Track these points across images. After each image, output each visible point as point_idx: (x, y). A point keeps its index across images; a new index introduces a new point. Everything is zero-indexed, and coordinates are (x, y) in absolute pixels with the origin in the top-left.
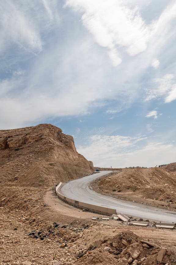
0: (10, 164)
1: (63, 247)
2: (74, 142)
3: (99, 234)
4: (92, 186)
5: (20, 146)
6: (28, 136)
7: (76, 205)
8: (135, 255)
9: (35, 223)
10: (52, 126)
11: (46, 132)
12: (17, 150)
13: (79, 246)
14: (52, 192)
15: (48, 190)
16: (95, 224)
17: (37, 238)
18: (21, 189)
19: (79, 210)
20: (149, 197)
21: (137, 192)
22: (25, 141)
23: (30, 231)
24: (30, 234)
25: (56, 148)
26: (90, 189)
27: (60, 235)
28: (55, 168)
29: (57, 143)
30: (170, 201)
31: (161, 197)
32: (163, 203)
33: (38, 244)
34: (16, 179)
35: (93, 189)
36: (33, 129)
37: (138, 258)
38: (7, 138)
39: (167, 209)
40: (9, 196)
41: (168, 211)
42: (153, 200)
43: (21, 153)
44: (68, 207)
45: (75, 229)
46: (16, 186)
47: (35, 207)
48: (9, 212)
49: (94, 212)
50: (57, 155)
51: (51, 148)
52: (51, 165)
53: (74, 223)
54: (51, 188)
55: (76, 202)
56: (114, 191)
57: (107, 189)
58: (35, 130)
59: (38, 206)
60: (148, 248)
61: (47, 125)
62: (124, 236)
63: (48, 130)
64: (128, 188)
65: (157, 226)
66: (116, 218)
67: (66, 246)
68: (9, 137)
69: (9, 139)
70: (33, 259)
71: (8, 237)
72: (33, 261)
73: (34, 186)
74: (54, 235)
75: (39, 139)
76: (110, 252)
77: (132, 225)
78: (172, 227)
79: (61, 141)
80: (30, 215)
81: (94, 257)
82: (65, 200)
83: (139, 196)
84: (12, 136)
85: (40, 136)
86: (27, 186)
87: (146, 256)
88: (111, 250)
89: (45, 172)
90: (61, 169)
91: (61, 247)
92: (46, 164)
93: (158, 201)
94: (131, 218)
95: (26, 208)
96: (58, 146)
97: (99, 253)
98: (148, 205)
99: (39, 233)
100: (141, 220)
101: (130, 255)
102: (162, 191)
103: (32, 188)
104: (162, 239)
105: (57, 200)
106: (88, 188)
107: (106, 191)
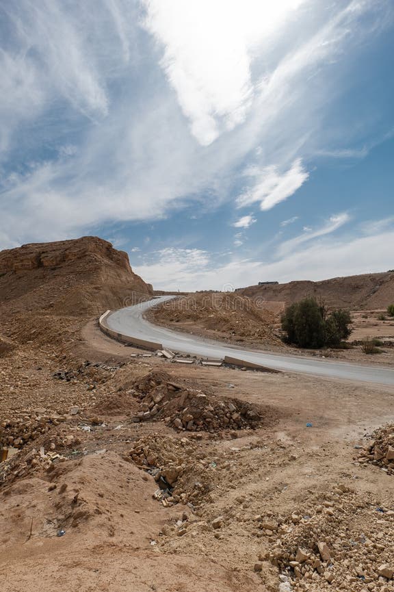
0: (44, 287)
1: (90, 389)
2: (128, 260)
3: (132, 374)
4: (146, 315)
5: (57, 265)
6: (67, 252)
7: (119, 339)
8: (158, 399)
9: (65, 361)
10: (99, 239)
11: (92, 246)
12: (54, 269)
13: (108, 388)
14: (95, 322)
15: (91, 319)
16: (132, 362)
17: (62, 379)
18: (56, 318)
19: (121, 345)
20: (210, 328)
21: (199, 321)
22: (64, 258)
23: (57, 370)
24: (55, 375)
25: (103, 268)
26: (144, 318)
27: (90, 375)
28: (102, 292)
29: (106, 261)
30: (233, 333)
31: (224, 328)
32: (225, 334)
33: (62, 387)
34: (51, 306)
35: (147, 319)
36: (74, 243)
37: (160, 402)
38: (40, 254)
39: (226, 342)
40: (40, 327)
41: (226, 345)
42: (214, 332)
43: (58, 273)
44: (109, 341)
45: (109, 368)
46: (51, 314)
47: (69, 341)
48: (39, 347)
49: (138, 347)
50: (105, 276)
51: (97, 268)
52: (96, 288)
53: (109, 360)
54: (95, 317)
55: (119, 335)
56: (172, 320)
57: (163, 319)
58: (77, 244)
59: (73, 340)
60: (174, 391)
61: (92, 238)
62: (154, 376)
63: (93, 245)
64: (189, 317)
65: (203, 363)
66: (160, 354)
67: (94, 388)
68: (43, 253)
69: (43, 255)
70: (49, 405)
71: (27, 378)
72: (48, 408)
73: (74, 316)
74: (83, 376)
75: (83, 256)
76: (135, 396)
77: (175, 362)
78: (220, 364)
79: (112, 259)
80: (61, 351)
81: (111, 403)
82: (107, 333)
83: (199, 326)
84: (47, 252)
85: (83, 252)
86: (65, 315)
87: (169, 400)
88: (136, 394)
89: (88, 297)
90: (110, 294)
91: (88, 390)
92: (90, 288)
93: (219, 333)
94: (177, 354)
95: (59, 342)
96: (107, 265)
97: (118, 397)
98: (207, 337)
99: (66, 374)
100: (189, 356)
101: (152, 400)
102: (226, 321)
103: (71, 318)
104: (201, 379)
105: (99, 332)
106: (141, 317)
107: (162, 321)
